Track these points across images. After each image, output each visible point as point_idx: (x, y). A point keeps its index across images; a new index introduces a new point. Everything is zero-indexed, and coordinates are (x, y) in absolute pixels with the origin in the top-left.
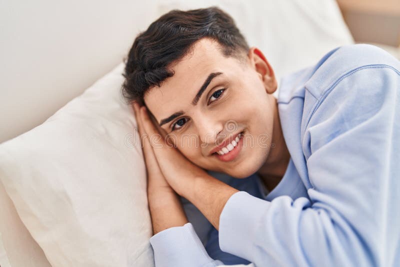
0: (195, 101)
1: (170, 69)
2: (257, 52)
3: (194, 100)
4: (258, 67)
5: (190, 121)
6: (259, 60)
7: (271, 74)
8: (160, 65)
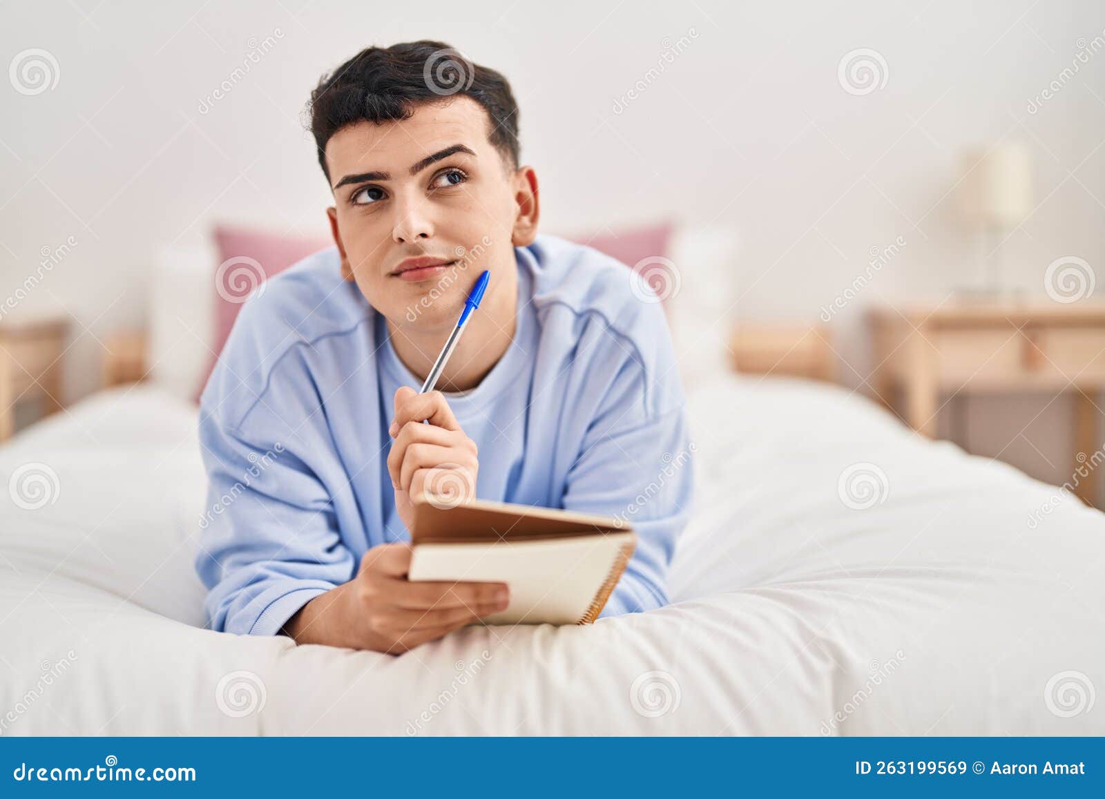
0: (416, 168)
1: (407, 108)
2: (531, 177)
3: (417, 164)
4: (520, 197)
5: (387, 201)
6: (527, 189)
7: (534, 219)
8: (398, 93)
